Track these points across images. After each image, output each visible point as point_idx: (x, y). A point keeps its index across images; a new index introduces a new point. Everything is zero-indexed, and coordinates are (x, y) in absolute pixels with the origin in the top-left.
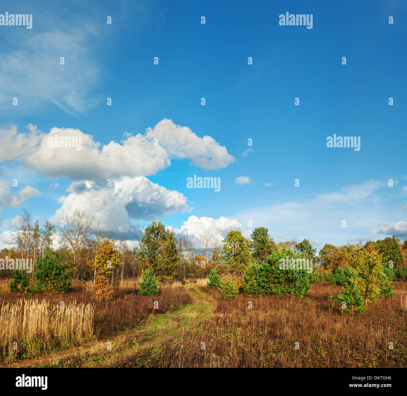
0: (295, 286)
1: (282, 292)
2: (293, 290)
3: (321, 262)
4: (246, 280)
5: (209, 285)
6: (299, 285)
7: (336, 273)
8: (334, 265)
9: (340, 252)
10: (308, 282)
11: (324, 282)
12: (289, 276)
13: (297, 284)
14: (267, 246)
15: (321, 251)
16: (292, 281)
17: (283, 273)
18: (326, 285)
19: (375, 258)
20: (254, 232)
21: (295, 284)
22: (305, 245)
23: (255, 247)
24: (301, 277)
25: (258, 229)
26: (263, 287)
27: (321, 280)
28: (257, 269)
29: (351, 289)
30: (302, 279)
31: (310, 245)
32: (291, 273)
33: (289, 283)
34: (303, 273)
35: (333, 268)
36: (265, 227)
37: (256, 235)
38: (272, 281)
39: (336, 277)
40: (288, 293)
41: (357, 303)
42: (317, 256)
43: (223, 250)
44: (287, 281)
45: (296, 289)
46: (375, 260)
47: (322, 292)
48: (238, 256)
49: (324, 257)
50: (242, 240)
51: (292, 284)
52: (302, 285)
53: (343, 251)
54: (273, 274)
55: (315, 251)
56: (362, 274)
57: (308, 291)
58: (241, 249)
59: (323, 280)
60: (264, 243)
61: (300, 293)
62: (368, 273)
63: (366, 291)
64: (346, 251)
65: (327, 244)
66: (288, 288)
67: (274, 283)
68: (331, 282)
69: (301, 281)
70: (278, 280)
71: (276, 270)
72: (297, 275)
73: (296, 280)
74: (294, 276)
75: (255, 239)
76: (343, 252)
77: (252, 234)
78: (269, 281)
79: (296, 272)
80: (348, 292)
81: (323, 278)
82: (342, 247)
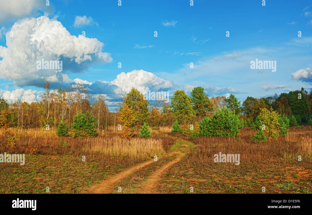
0: (230, 131)
1: (223, 134)
2: (229, 133)
3: (244, 111)
4: (201, 128)
5: (173, 131)
6: (232, 131)
7: (256, 120)
8: (255, 114)
9: (259, 104)
10: (238, 128)
11: (247, 128)
12: (227, 125)
13: (232, 130)
14: (203, 101)
15: (244, 102)
16: (228, 128)
17: (223, 123)
18: (248, 130)
19: (274, 115)
20: (193, 91)
21: (230, 130)
22: (232, 99)
23: (194, 102)
24: (234, 126)
25: (196, 88)
26: (211, 132)
27: (245, 126)
28: (207, 121)
29: (260, 132)
30: (234, 127)
31: (235, 98)
32: (227, 124)
33: (226, 129)
34: (235, 123)
35: (254, 116)
36: (201, 87)
37: (195, 93)
38: (217, 128)
39: (256, 123)
40: (226, 135)
41: (263, 138)
42: (241, 107)
43: (171, 105)
44: (225, 128)
45: (231, 132)
46: (273, 116)
47: (246, 135)
48: (183, 109)
49: (247, 107)
50: (186, 98)
51: (229, 130)
52: (234, 130)
53: (261, 102)
54: (217, 124)
55: (239, 103)
56: (267, 124)
57: (238, 134)
58: (185, 104)
59: (246, 126)
60: (201, 99)
61: (233, 135)
62: (270, 123)
63: (269, 133)
64: (264, 102)
65: (248, 97)
66: (226, 132)
67: (218, 130)
68: (252, 127)
69: (234, 128)
70: (220, 128)
71: (219, 122)
72: (231, 125)
73: (231, 127)
74: (230, 125)
75: (194, 96)
76: (261, 104)
77: (192, 92)
78: (215, 128)
79: (230, 123)
80: (258, 133)
81: (246, 125)
82: (261, 99)
